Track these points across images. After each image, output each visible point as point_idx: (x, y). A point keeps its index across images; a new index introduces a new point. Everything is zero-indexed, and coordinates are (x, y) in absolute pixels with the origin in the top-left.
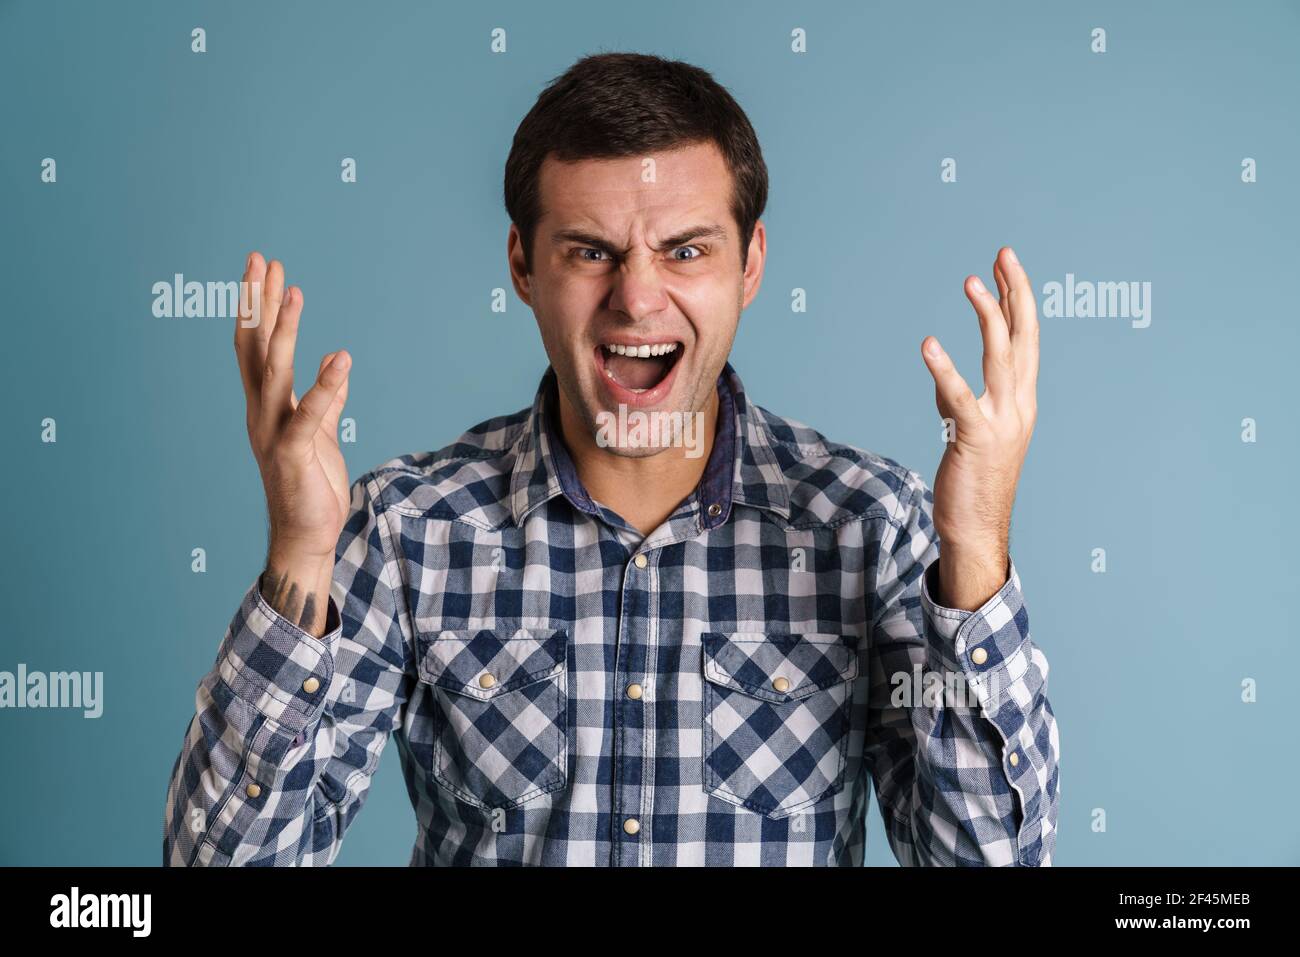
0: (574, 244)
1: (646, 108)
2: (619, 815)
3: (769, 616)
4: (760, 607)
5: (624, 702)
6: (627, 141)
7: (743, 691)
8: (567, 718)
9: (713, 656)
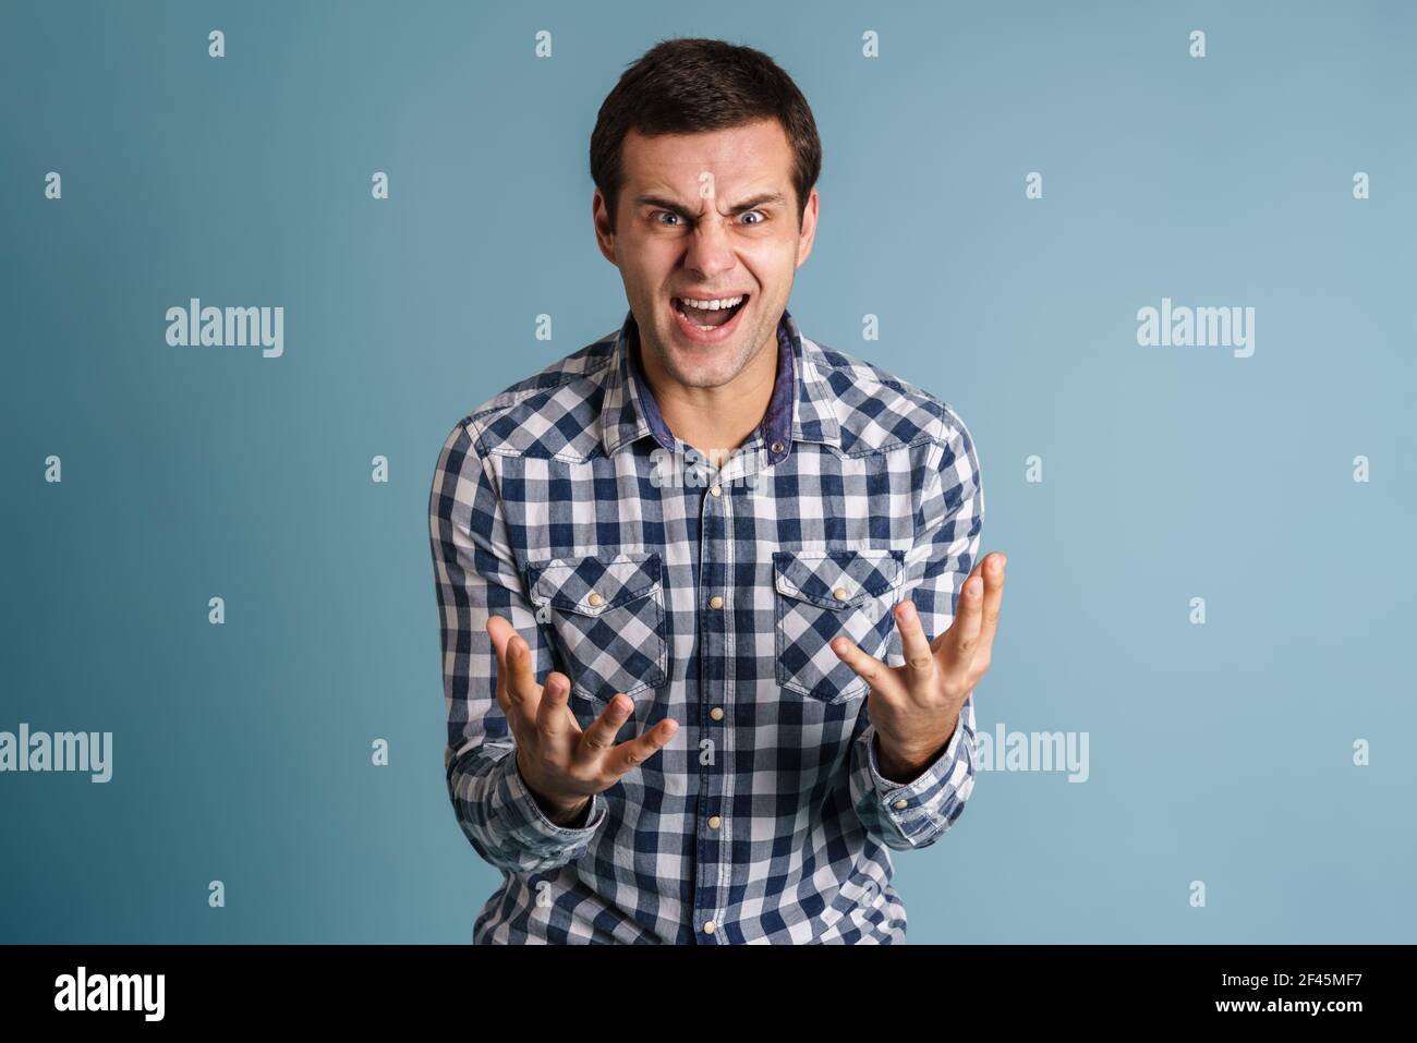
0: (652, 208)
1: (718, 89)
2: (707, 705)
3: (829, 535)
4: (821, 528)
5: (708, 611)
6: (702, 119)
7: (808, 601)
8: (665, 627)
9: (783, 572)
